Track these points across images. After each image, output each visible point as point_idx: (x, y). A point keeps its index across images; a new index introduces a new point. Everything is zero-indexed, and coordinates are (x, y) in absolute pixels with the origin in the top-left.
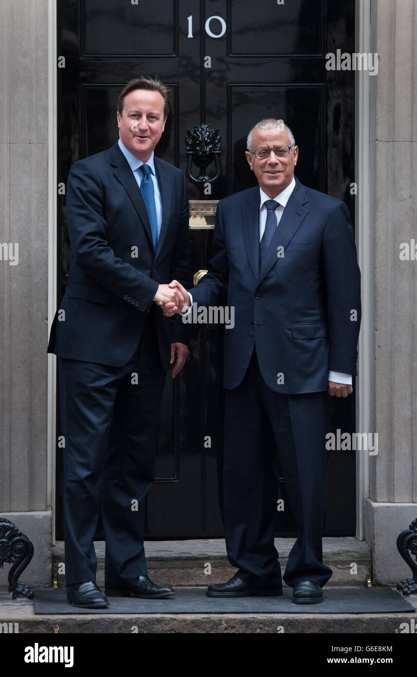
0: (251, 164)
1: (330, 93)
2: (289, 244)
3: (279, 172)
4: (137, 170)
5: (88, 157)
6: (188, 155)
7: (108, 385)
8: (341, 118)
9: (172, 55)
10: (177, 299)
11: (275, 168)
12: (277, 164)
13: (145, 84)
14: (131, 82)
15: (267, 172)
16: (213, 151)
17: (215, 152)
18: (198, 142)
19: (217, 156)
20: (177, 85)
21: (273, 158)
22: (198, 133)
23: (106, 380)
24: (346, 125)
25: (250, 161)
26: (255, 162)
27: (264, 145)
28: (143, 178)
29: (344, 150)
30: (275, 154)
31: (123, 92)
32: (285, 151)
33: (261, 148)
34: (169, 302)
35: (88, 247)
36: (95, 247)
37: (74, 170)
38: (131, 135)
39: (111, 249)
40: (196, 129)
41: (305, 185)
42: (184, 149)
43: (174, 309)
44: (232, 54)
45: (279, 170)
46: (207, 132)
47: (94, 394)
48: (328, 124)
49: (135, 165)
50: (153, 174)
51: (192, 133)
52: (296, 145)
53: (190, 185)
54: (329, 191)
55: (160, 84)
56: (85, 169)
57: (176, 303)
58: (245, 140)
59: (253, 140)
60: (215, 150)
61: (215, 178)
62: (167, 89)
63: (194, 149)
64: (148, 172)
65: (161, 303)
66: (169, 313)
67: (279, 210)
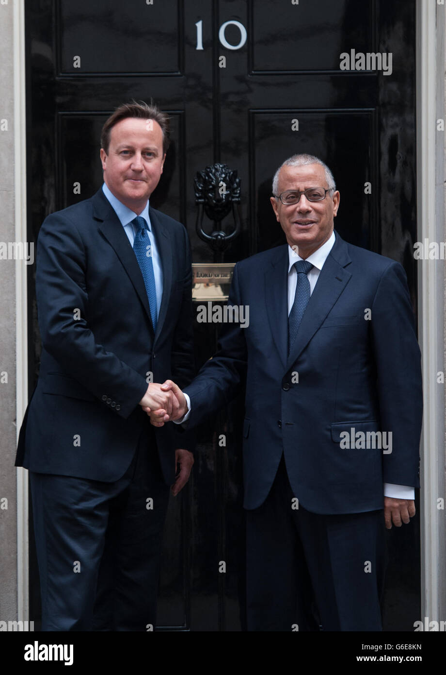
0: (277, 214)
1: (384, 120)
2: (326, 318)
3: (312, 222)
4: (129, 225)
5: (68, 206)
6: (198, 204)
7: (98, 507)
8: (398, 153)
9: (176, 74)
10: (171, 405)
11: (306, 217)
12: (308, 212)
13: (138, 110)
14: (119, 108)
15: (296, 222)
16: (230, 199)
17: (233, 200)
18: (211, 187)
19: (235, 205)
20: (183, 111)
21: (304, 203)
22: (211, 174)
23: (95, 499)
24: (405, 163)
25: (276, 209)
26: (282, 209)
27: (293, 188)
28: (137, 234)
29: (403, 196)
30: (307, 198)
31: (109, 121)
32: (320, 196)
33: (289, 190)
34: (158, 409)
35: (62, 327)
36: (72, 328)
37: (47, 226)
38: (121, 179)
39: (92, 333)
40: (208, 170)
41: (349, 242)
42: (193, 196)
43: (165, 417)
44: (254, 71)
45: (313, 219)
46: (222, 173)
47: (81, 519)
48: (381, 163)
49: (126, 218)
50: (149, 230)
51: (203, 174)
52: (336, 190)
53: (201, 243)
54: (383, 251)
55: (157, 110)
56: (62, 224)
57: (168, 411)
58: (271, 181)
59: (280, 181)
60: (233, 197)
61: (233, 235)
62: (166, 117)
63: (205, 196)
64: (143, 227)
65: (148, 409)
66: (158, 422)
67: (313, 274)
